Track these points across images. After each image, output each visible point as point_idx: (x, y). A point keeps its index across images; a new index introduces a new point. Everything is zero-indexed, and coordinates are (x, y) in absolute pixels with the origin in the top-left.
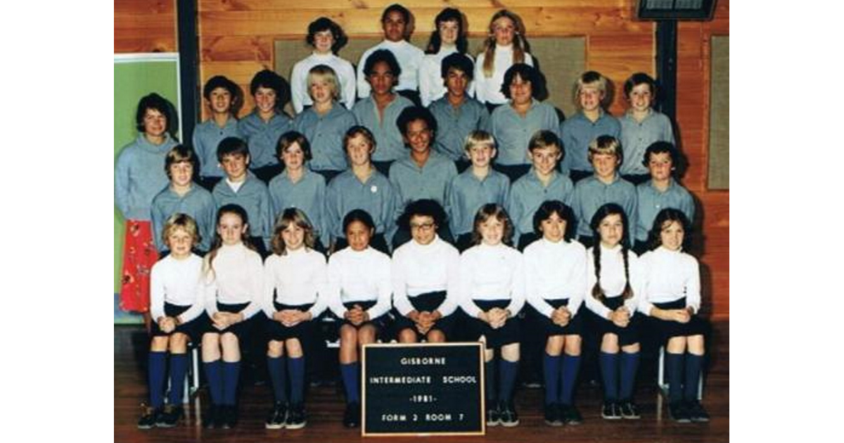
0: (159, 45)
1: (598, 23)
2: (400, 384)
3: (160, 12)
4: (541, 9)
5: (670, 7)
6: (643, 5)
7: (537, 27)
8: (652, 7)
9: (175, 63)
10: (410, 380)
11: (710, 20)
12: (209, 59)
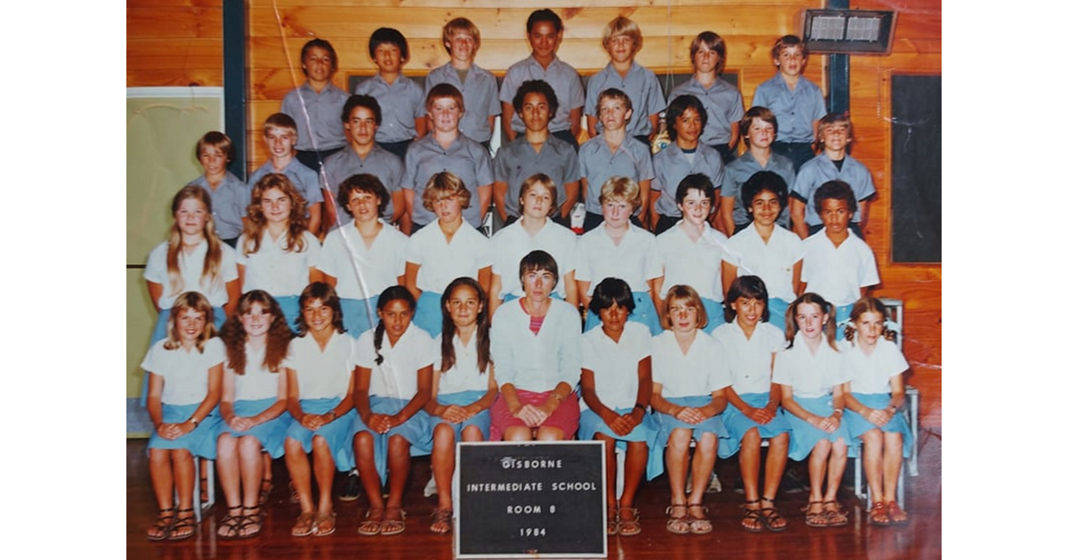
0: (198, 77)
1: (754, 55)
2: (504, 492)
3: (198, 36)
4: (682, 38)
5: (841, 38)
6: (808, 33)
7: (678, 60)
8: (819, 37)
9: (219, 98)
10: (516, 487)
11: (889, 55)
12: (262, 96)
